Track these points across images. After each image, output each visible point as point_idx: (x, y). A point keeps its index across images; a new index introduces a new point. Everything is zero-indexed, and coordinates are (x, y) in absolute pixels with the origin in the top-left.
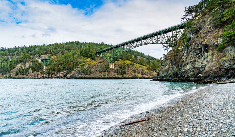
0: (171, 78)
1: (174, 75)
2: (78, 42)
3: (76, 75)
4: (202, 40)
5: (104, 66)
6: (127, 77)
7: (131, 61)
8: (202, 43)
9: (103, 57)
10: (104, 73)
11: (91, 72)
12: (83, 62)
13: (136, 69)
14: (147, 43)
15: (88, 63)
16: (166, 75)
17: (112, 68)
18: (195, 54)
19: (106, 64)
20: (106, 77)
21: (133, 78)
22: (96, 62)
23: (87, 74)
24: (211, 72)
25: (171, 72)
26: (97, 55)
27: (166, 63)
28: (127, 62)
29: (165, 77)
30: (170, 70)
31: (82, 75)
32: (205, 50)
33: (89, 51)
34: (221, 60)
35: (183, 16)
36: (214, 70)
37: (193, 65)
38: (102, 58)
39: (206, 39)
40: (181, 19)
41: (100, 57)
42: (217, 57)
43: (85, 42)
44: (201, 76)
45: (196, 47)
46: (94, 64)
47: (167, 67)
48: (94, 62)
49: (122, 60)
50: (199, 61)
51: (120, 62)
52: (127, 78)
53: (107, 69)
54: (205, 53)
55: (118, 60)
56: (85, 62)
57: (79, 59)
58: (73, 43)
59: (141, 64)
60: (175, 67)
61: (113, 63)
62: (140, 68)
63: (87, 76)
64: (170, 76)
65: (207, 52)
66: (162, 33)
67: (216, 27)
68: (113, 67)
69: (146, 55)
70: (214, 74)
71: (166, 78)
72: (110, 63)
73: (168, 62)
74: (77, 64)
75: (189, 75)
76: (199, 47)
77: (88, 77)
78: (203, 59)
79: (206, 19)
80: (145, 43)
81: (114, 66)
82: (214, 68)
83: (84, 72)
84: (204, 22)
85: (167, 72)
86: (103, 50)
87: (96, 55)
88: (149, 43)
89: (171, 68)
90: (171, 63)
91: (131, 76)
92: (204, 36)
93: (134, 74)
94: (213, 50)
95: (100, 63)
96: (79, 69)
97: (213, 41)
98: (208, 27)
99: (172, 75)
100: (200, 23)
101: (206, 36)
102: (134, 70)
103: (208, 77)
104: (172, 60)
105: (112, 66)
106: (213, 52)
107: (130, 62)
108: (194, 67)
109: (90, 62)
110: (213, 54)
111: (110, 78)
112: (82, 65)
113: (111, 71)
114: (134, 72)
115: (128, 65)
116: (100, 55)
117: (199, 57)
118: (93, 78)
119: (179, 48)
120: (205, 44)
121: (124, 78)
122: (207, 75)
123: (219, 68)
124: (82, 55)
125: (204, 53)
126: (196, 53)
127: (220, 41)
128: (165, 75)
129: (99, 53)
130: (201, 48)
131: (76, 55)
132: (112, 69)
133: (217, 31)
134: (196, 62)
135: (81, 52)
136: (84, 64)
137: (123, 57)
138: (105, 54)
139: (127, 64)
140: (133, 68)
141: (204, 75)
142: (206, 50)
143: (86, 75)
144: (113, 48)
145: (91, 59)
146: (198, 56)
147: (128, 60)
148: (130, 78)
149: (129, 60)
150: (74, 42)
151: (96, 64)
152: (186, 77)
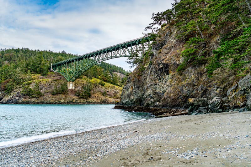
0: (134, 105)
1: (137, 101)
2: (27, 50)
3: (17, 98)
4: (164, 58)
5: (60, 86)
6: (94, 101)
7: (100, 79)
8: (163, 62)
9: (60, 73)
10: (58, 96)
11: (40, 95)
12: (29, 80)
13: (106, 90)
14: (118, 55)
15: (36, 81)
16: (128, 102)
17: (71, 89)
18: (156, 75)
19: (62, 82)
20: (62, 101)
21: (101, 104)
22: (49, 80)
23: (34, 97)
24: (169, 100)
25: (134, 98)
26: (52, 70)
27: (128, 85)
28: (94, 80)
29: (126, 104)
30: (133, 95)
31: (25, 98)
32: (165, 71)
33: (40, 64)
34: (180, 84)
35: (150, 24)
36: (172, 98)
37: (153, 90)
38: (58, 74)
39: (167, 57)
40: (146, 28)
41: (56, 73)
42: (176, 81)
43: (38, 50)
44: (158, 105)
45: (157, 66)
46: (45, 83)
47: (130, 90)
48: (46, 79)
49: (87, 77)
50: (160, 84)
51: (84, 81)
52: (93, 104)
53: (64, 90)
54: (166, 74)
55: (82, 78)
56: (32, 79)
57: (22, 75)
58: (18, 51)
59: (114, 84)
60: (139, 92)
61: (73, 81)
62: (113, 89)
63: (33, 100)
64: (132, 103)
65: (168, 74)
66: (137, 43)
67: (181, 42)
68: (74, 88)
69: (126, 71)
70: (172, 102)
71: (128, 105)
72: (69, 81)
73: (131, 84)
74: (19, 82)
75: (149, 102)
76: (161, 66)
77: (34, 102)
78: (164, 82)
79: (172, 30)
80: (116, 56)
81: (75, 86)
82: (172, 95)
83: (29, 94)
84: (171, 33)
85: (130, 98)
86: (61, 62)
87: (49, 69)
88: (121, 56)
89: (134, 93)
90: (134, 86)
91: (99, 101)
92: (167, 52)
93: (103, 98)
94: (174, 70)
95: (54, 81)
96: (21, 90)
97: (174, 60)
98: (172, 40)
99: (135, 101)
100: (166, 34)
101: (168, 52)
102: (103, 92)
103: (165, 107)
104: (135, 82)
105: (71, 86)
106: (174, 74)
107: (98, 81)
108: (155, 93)
109: (40, 80)
110: (173, 76)
111: (68, 103)
112: (27, 84)
113: (70, 94)
114: (103, 95)
115: (95, 85)
116: (56, 69)
117: (160, 79)
118: (42, 103)
119: (145, 66)
120: (166, 62)
121: (89, 103)
122: (164, 104)
123: (178, 94)
124: (28, 69)
125: (164, 74)
126: (157, 73)
127: (181, 60)
128: (126, 102)
129: (55, 67)
130: (162, 68)
131: (19, 69)
132: (72, 91)
133: (181, 46)
134: (157, 86)
135: (27, 65)
136: (30, 82)
137: (89, 74)
138: (63, 68)
139: (94, 83)
140: (103, 89)
141: (161, 104)
142: (167, 70)
143: (32, 98)
144: (73, 61)
145: (42, 75)
146: (158, 78)
147: (96, 77)
148: (98, 104)
149: (98, 78)
150: (21, 49)
151: (49, 82)
152: (146, 106)
